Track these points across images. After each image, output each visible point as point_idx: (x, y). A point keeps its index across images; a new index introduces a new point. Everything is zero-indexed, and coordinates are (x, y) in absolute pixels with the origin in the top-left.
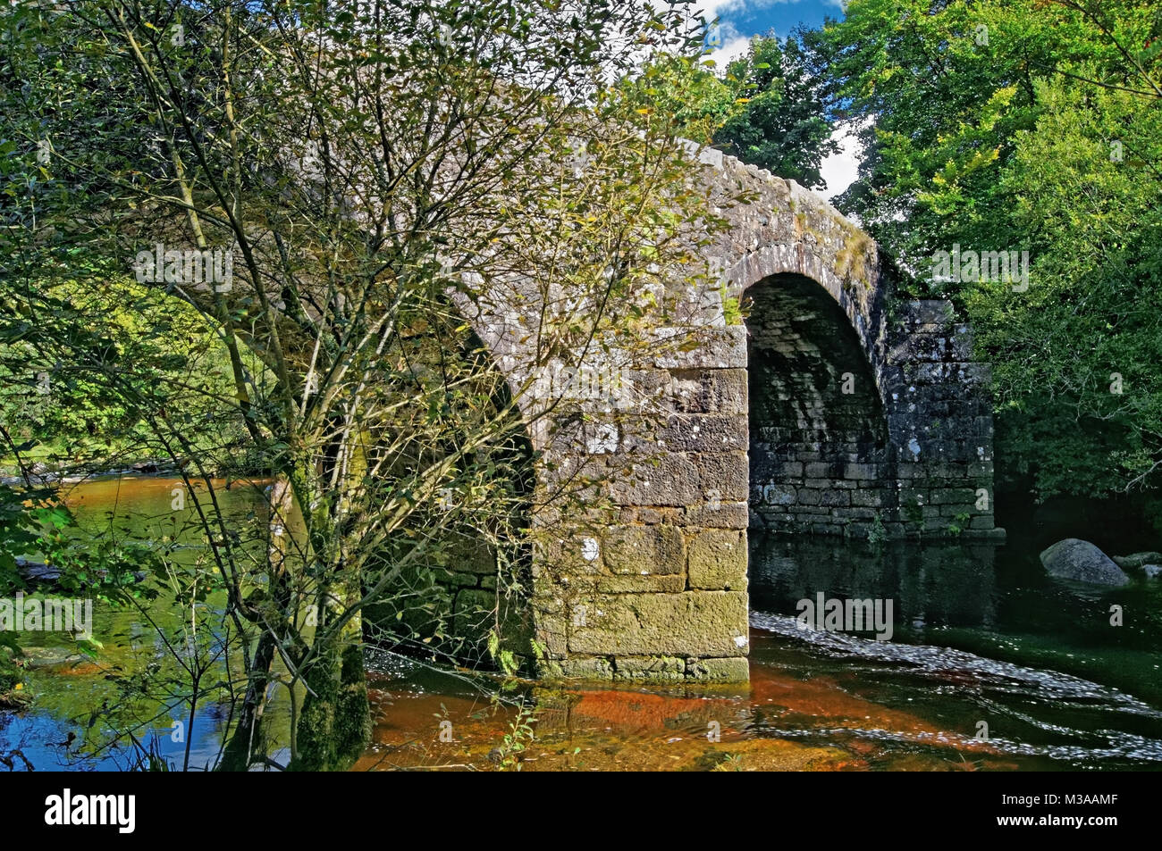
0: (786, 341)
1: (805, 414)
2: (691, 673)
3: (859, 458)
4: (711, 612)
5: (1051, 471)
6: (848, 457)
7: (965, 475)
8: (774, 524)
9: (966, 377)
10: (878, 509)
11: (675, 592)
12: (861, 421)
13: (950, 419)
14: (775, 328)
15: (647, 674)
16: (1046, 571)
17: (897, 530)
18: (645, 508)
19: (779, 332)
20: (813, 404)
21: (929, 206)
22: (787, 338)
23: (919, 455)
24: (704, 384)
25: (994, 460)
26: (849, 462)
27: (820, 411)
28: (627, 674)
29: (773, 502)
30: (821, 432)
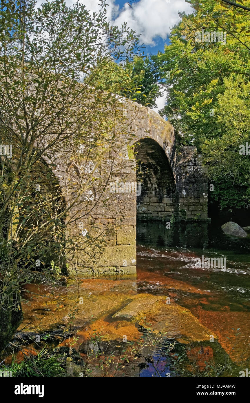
0: (145, 159)
1: (150, 182)
2: (118, 271)
3: (167, 196)
4: (124, 252)
5: (224, 200)
6: (164, 196)
7: (199, 202)
8: (140, 217)
9: (200, 171)
10: (173, 212)
11: (113, 246)
12: (168, 185)
13: (195, 184)
14: (141, 155)
15: (104, 273)
16: (223, 232)
17: (179, 219)
18: (103, 219)
19: (143, 156)
20: (153, 179)
21: (190, 117)
22: (145, 158)
23: (186, 195)
24: (122, 178)
25: (208, 197)
26: (164, 197)
27: (155, 181)
28: (97, 273)
29: (140, 210)
30: (155, 188)
